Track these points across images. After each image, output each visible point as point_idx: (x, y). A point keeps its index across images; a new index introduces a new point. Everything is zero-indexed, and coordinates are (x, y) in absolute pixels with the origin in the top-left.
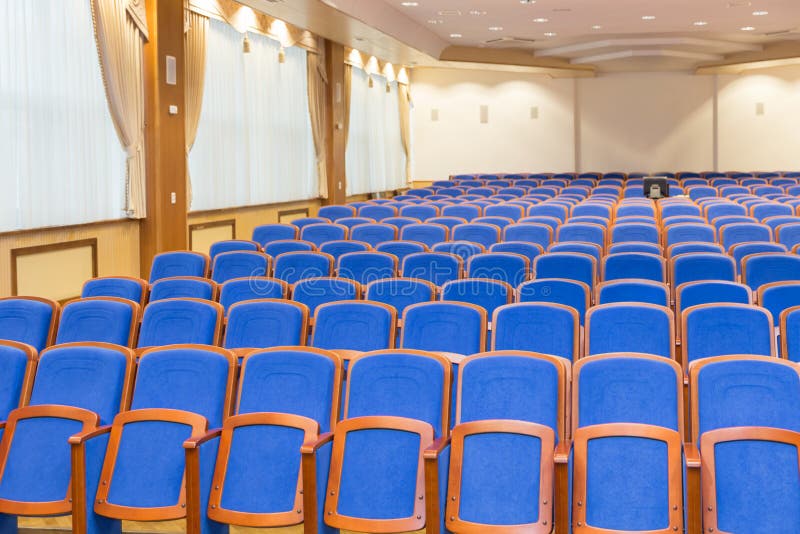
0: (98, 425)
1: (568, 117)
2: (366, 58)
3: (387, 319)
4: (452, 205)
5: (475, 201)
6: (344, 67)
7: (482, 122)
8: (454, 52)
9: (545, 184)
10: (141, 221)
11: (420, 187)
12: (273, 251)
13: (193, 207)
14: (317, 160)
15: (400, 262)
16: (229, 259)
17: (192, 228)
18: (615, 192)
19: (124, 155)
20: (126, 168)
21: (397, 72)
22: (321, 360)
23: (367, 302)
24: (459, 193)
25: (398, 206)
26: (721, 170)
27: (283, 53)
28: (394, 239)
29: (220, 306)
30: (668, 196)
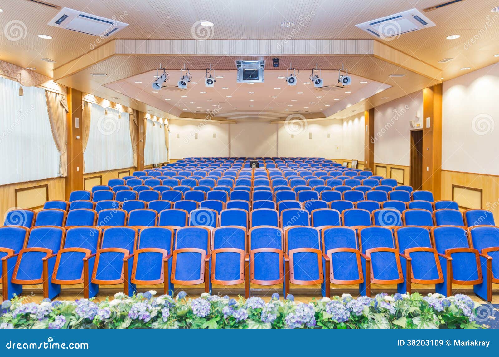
0: (52, 254)
1: (226, 137)
2: (152, 116)
3: (154, 215)
4: (182, 171)
5: (191, 169)
6: (144, 119)
7: (195, 139)
8: (185, 115)
9: (217, 162)
10: (65, 177)
11: (172, 163)
12: (116, 189)
13: (85, 171)
14: (133, 153)
15: (161, 193)
16: (99, 193)
17: (85, 179)
18: (241, 165)
19: (59, 154)
20: (59, 159)
21: (164, 121)
22: (130, 230)
23: (148, 209)
24: (186, 165)
25: (162, 171)
26: (279, 157)
27: (120, 115)
28: (160, 185)
29: (96, 211)
30: (258, 167)
